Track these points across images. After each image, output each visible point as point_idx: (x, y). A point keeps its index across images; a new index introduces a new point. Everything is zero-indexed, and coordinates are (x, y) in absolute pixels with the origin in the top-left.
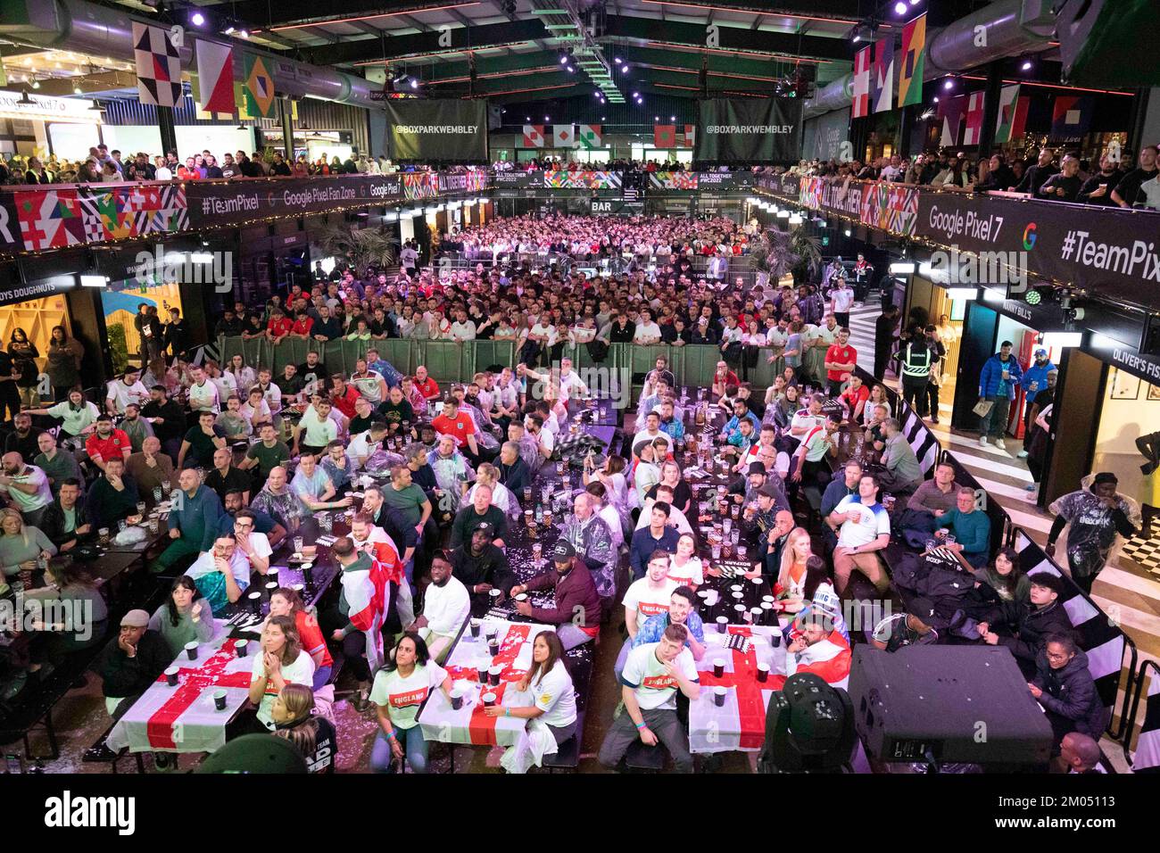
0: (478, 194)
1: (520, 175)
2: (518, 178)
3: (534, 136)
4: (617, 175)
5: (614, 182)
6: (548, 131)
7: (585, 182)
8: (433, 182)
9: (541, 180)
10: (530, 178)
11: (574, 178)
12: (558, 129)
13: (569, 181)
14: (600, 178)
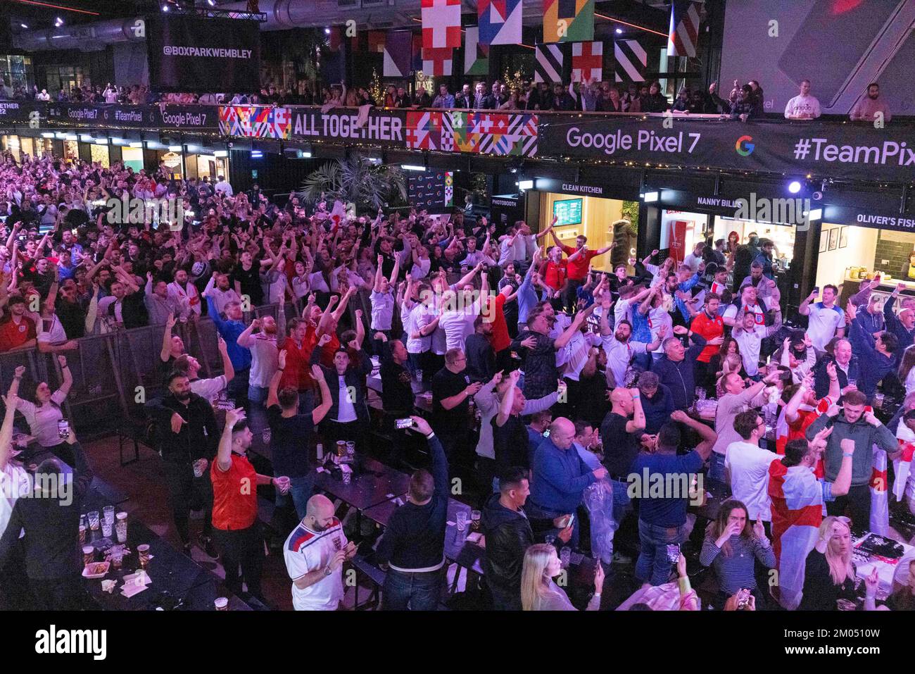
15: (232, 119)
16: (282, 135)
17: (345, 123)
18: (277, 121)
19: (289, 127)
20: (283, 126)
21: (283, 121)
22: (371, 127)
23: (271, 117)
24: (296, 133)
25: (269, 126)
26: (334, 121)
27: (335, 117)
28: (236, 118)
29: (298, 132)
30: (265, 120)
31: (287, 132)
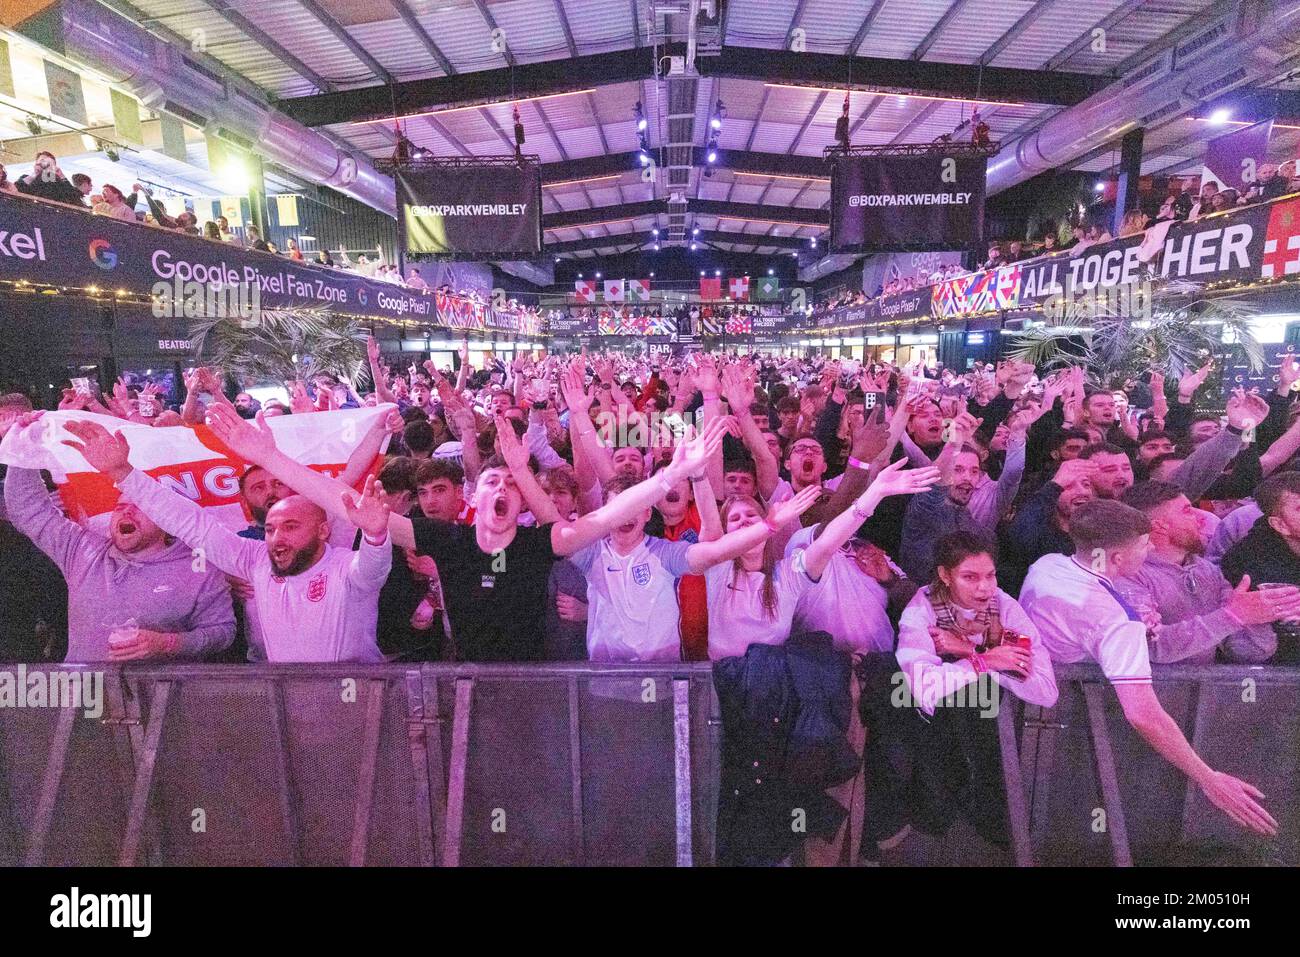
0: (532, 339)
1: (574, 323)
2: (572, 326)
3: (586, 291)
4: (672, 321)
5: (667, 327)
6: (600, 287)
7: (639, 328)
8: (478, 314)
9: (596, 327)
10: (585, 326)
11: (628, 324)
12: (608, 284)
13: (623, 328)
14: (653, 324)
15: (946, 297)
16: (1006, 304)
17: (1113, 263)
18: (1001, 286)
19: (1016, 291)
20: (1006, 292)
21: (1008, 284)
22: (1169, 257)
23: (993, 282)
24: (1026, 296)
25: (989, 294)
26: (1093, 265)
27: (1096, 258)
28: (950, 295)
29: (1030, 294)
30: (985, 290)
31: (1013, 298)
